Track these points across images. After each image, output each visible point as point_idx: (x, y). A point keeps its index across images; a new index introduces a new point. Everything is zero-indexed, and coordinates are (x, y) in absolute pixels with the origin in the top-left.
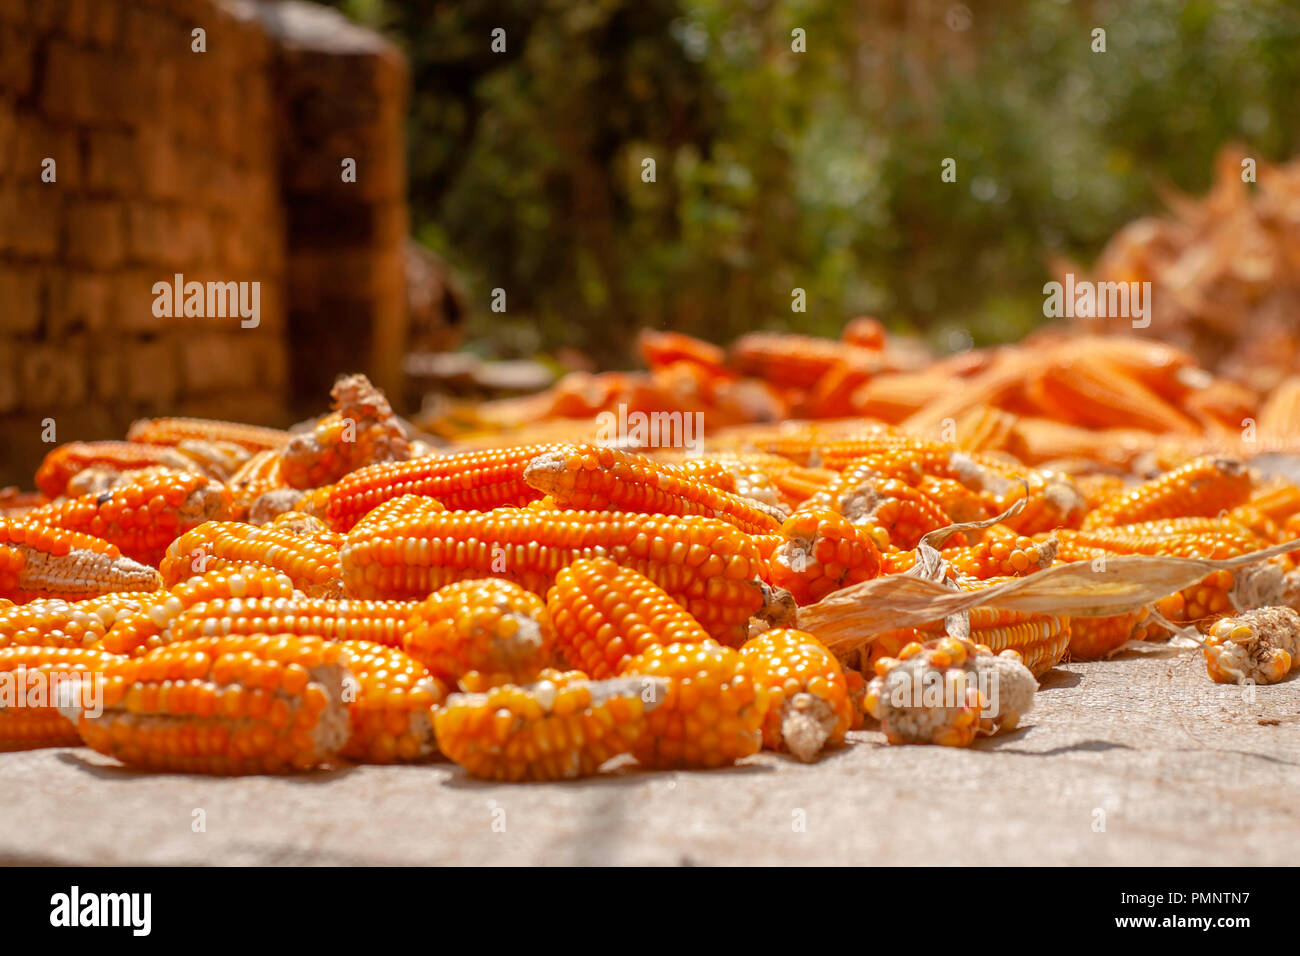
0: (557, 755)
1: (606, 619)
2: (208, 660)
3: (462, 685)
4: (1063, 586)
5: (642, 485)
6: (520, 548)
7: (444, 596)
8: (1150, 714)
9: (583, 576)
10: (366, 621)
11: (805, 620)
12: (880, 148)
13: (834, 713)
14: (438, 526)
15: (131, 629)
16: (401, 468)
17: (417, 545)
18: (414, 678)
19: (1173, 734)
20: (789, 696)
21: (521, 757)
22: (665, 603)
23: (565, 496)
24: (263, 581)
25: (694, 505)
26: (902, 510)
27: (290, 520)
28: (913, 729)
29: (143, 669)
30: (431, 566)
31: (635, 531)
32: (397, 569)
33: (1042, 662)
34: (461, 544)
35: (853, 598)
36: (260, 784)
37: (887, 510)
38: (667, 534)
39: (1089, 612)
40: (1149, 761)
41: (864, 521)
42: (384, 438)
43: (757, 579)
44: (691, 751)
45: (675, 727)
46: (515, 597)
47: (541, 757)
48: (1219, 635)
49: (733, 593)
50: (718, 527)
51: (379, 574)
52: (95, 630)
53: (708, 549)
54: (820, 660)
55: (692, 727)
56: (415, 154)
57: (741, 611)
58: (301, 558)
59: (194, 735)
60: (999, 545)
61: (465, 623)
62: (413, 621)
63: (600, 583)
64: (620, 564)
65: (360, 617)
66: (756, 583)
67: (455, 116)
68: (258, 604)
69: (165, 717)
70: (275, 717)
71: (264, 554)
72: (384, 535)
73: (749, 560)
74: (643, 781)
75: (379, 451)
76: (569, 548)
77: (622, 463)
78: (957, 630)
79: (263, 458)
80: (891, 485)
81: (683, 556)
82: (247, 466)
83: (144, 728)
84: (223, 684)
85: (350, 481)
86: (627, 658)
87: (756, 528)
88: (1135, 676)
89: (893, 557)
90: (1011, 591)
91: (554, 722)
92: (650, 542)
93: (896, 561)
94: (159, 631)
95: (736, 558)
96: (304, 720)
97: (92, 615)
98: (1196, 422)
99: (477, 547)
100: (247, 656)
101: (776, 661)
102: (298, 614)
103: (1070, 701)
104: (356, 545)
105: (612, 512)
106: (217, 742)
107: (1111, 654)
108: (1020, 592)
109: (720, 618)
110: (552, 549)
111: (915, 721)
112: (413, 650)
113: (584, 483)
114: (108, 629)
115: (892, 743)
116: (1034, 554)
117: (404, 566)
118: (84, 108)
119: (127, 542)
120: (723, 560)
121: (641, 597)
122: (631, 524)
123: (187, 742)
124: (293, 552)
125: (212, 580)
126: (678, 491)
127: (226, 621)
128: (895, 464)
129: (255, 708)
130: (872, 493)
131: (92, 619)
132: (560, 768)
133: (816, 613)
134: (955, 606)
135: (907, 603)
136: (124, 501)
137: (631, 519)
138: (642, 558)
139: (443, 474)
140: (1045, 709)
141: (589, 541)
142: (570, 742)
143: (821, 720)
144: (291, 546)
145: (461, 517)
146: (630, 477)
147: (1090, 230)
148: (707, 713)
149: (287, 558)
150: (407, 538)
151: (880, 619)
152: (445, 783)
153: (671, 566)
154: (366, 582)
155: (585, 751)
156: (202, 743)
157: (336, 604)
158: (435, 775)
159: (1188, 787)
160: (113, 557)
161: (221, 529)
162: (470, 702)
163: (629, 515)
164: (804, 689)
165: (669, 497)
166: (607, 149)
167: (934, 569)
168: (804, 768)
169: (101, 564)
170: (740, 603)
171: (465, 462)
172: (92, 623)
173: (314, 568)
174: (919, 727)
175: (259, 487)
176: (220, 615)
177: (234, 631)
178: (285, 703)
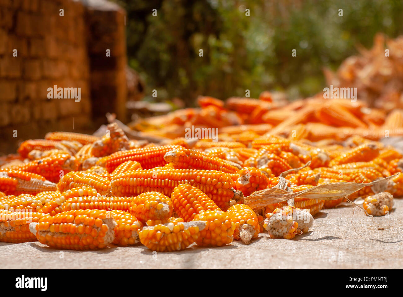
0: (174, 244)
1: (188, 202)
2: (73, 217)
3: (147, 223)
4: (321, 191)
5: (198, 160)
6: (163, 180)
7: (141, 197)
8: (347, 226)
9: (181, 189)
10: (118, 203)
11: (246, 201)
12: (272, 33)
13: (254, 229)
14: (139, 174)
15: (50, 205)
16: (127, 153)
17: (133, 180)
18: (133, 221)
19: (353, 234)
20: (241, 225)
21: (164, 244)
22: (205, 197)
23: (176, 164)
24: (88, 191)
25: (213, 165)
26: (275, 163)
27: (95, 169)
28: (277, 234)
29: (55, 219)
30: (137, 186)
31: (196, 175)
32: (127, 187)
33: (316, 210)
34: (146, 179)
35: (260, 194)
36: (89, 254)
37: (271, 163)
38: (206, 176)
39: (328, 198)
40: (345, 243)
41: (264, 167)
42: (122, 142)
43: (232, 188)
44: (213, 242)
45: (208, 235)
46: (162, 198)
47: (170, 245)
48: (367, 202)
49: (225, 193)
50: (220, 173)
51: (122, 189)
52: (40, 205)
53: (218, 180)
54: (250, 214)
55: (213, 235)
56: (128, 39)
57: (228, 198)
58: (99, 183)
59: (69, 239)
60: (303, 175)
61: (147, 205)
62: (132, 203)
63: (186, 192)
64: (192, 185)
65: (117, 202)
66: (232, 190)
67: (140, 27)
68: (87, 198)
69: (61, 233)
70: (93, 234)
71: (88, 182)
72: (123, 177)
73: (230, 183)
74: (199, 252)
75: (121, 146)
76: (177, 180)
77: (192, 154)
78: (291, 203)
79: (86, 147)
80: (272, 156)
81: (210, 183)
82: (81, 150)
83: (55, 237)
84: (78, 224)
85: (112, 156)
86: (194, 214)
87: (232, 171)
88: (343, 214)
89: (272, 179)
90: (306, 193)
91: (174, 234)
92: (201, 178)
93: (273, 180)
94: (58, 206)
95: (226, 182)
96: (101, 234)
97: (39, 201)
98: (366, 124)
99: (150, 180)
100: (85, 216)
101: (238, 214)
102: (99, 201)
103: (324, 222)
104: (115, 180)
105: (190, 169)
106: (76, 241)
107: (336, 206)
108: (309, 193)
109: (221, 200)
110: (172, 181)
111: (278, 231)
112: (132, 212)
113: (181, 160)
114: (43, 205)
115: (271, 238)
116: (313, 178)
117: (129, 186)
118: (28, 31)
119: (47, 175)
120: (222, 183)
121: (199, 196)
122: (195, 173)
123: (68, 241)
124: (97, 181)
125: (73, 191)
126: (209, 161)
127: (78, 204)
128: (273, 149)
129: (87, 231)
130: (266, 158)
131: (39, 202)
132: (175, 248)
133: (250, 198)
134: (290, 197)
135: (276, 196)
136: (46, 163)
137: (195, 171)
138: (198, 183)
139: (140, 154)
140: (316, 225)
141: (183, 178)
142: (178, 240)
143: (251, 232)
144: (96, 179)
145: (146, 172)
146: (195, 158)
147: (337, 57)
148: (217, 231)
149: (95, 183)
150: (130, 178)
151: (268, 201)
152: (142, 252)
153: (207, 185)
154: (118, 191)
155: (182, 242)
156: (72, 241)
157: (110, 198)
158: (139, 250)
159: (356, 251)
160: (43, 181)
161: (75, 174)
162: (149, 229)
163: (195, 170)
164: (246, 223)
165: (206, 163)
166: (187, 36)
167: (284, 184)
168: (246, 246)
169: (40, 183)
170: (227, 196)
171: (146, 151)
172: (39, 203)
173: (103, 186)
174: (279, 233)
175: (85, 157)
176: (76, 202)
177: (81, 208)
178: (96, 229)
